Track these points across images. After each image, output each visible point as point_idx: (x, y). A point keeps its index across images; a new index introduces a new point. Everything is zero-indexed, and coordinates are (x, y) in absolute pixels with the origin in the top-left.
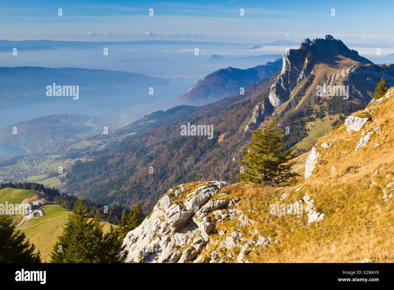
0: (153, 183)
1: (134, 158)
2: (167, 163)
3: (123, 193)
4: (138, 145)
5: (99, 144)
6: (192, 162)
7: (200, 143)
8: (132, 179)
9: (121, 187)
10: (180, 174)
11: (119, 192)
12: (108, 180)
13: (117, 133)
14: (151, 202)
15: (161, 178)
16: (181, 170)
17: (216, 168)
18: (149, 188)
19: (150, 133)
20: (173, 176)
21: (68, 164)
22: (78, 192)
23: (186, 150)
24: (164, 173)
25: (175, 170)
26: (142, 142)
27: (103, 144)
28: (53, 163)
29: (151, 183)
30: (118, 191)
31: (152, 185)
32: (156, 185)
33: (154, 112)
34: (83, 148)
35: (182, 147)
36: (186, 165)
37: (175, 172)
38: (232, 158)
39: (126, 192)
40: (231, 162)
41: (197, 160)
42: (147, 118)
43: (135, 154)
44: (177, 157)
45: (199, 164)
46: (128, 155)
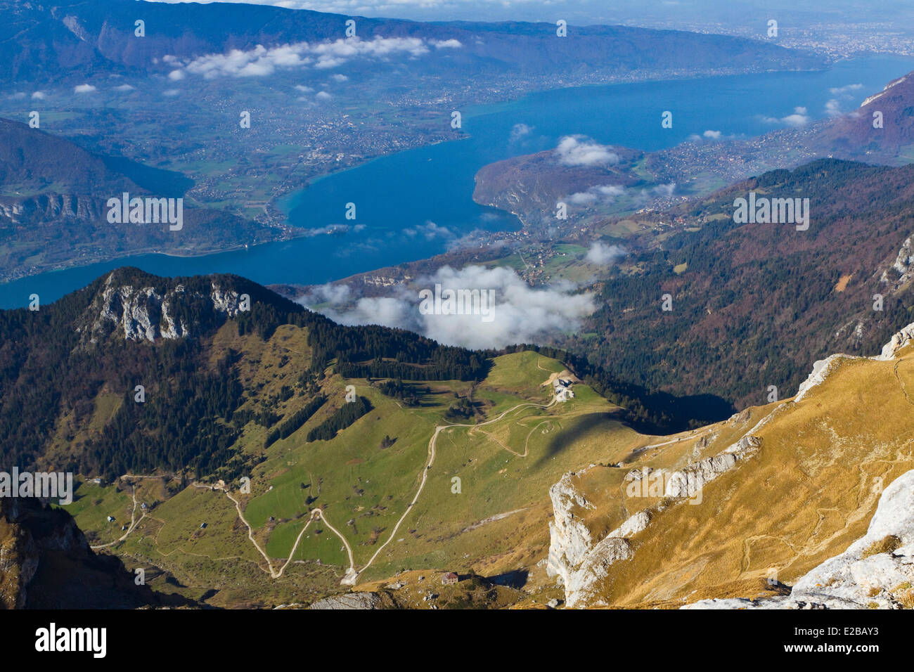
0: (725, 343)
1: (707, 284)
2: (750, 313)
3: (677, 351)
4: (721, 255)
5: (655, 231)
6: (790, 319)
7: (807, 289)
8: (694, 329)
9: (676, 341)
10: (766, 336)
11: (672, 347)
12: (659, 321)
13: (690, 210)
14: (713, 375)
15: (737, 336)
16: (770, 329)
17: (813, 341)
18: (717, 349)
19: (744, 232)
20: (756, 336)
21: (597, 272)
22: (610, 333)
23: (784, 295)
24: (744, 329)
25: (761, 327)
26: (728, 250)
27: (663, 233)
28: (572, 266)
29: (721, 342)
30: (670, 345)
31: (722, 345)
32: (728, 346)
33: (770, 172)
34: (625, 236)
35: (780, 288)
36: (779, 321)
37: (759, 330)
38: (835, 332)
39: (682, 349)
40: (833, 337)
41: (796, 317)
42: (754, 182)
43: (711, 277)
44: (768, 305)
45: (798, 323)
46: (698, 278)
